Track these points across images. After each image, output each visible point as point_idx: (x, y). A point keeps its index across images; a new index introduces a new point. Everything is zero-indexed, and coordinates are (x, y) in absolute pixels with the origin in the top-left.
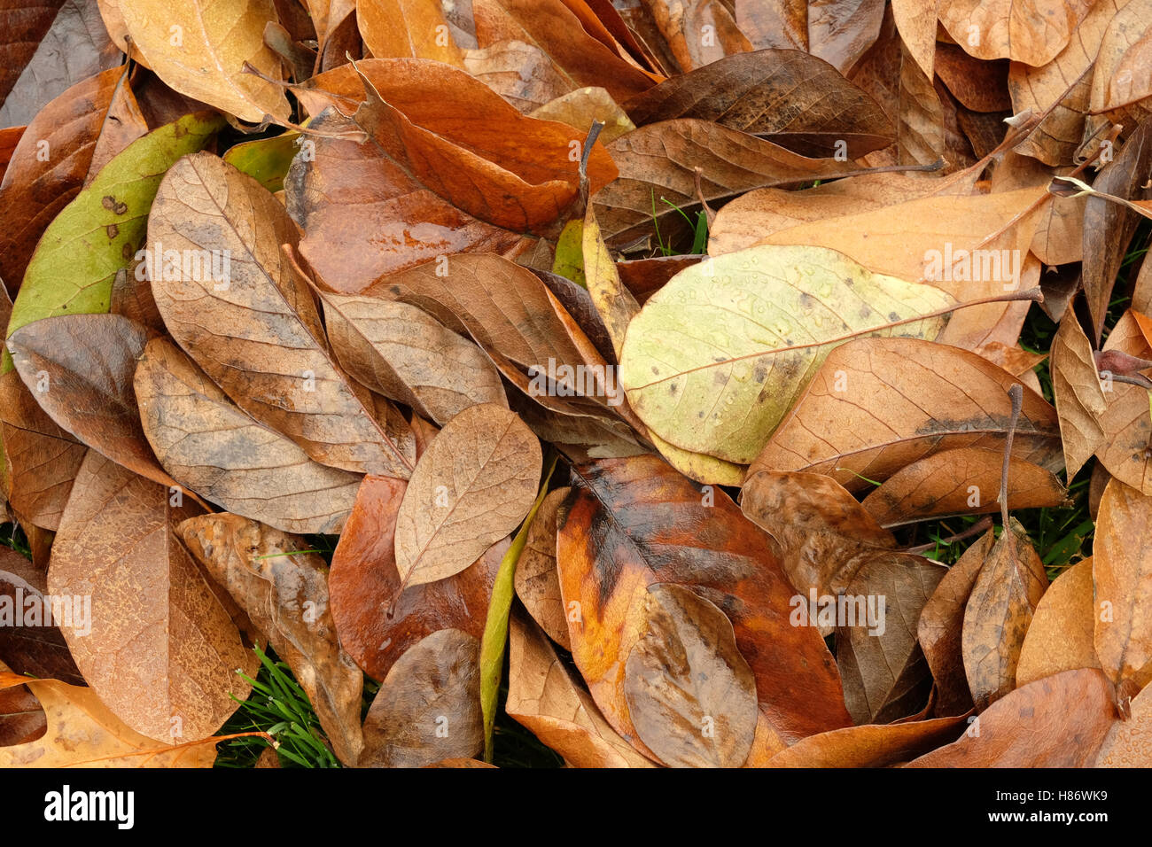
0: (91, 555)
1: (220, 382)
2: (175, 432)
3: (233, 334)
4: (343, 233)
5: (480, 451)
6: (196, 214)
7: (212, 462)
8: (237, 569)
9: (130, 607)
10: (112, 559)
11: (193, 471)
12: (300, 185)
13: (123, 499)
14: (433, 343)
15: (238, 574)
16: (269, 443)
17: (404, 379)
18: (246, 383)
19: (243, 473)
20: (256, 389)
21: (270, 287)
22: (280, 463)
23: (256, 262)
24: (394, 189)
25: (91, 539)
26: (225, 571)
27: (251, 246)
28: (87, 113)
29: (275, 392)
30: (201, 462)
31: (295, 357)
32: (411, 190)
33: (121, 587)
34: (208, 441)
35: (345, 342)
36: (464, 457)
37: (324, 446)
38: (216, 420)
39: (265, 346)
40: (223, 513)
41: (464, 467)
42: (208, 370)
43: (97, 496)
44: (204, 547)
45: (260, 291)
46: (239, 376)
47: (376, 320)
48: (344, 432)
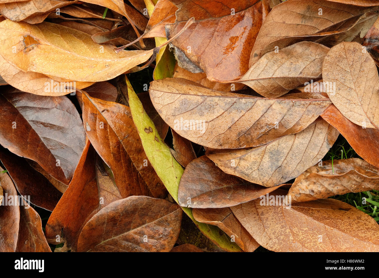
0: (282, 237)
1: (240, 146)
2: (254, 173)
3: (229, 125)
4: (215, 60)
5: (343, 67)
6: (173, 103)
7: (274, 169)
8: (330, 184)
9: (313, 236)
10: (288, 231)
11: (273, 178)
12: (188, 59)
13: (262, 214)
14: (286, 57)
15: (332, 185)
16: (279, 145)
17: (294, 76)
18: (249, 136)
19: (285, 161)
20: (255, 134)
21: (221, 98)
22: (290, 146)
23: (208, 96)
24: (212, 29)
25: (274, 234)
26: (327, 189)
27: (200, 94)
28: (96, 118)
29: (262, 128)
30: (271, 173)
31: (254, 110)
32: (217, 24)
33: (302, 235)
34: (265, 164)
35: (263, 87)
36: (340, 76)
37: (297, 124)
38: (257, 157)
39: (243, 117)
40: (296, 180)
41: (344, 78)
42: (233, 147)
43: (255, 223)
44: (308, 193)
45: (220, 103)
46: (245, 137)
47: (264, 69)
48: (298, 112)
